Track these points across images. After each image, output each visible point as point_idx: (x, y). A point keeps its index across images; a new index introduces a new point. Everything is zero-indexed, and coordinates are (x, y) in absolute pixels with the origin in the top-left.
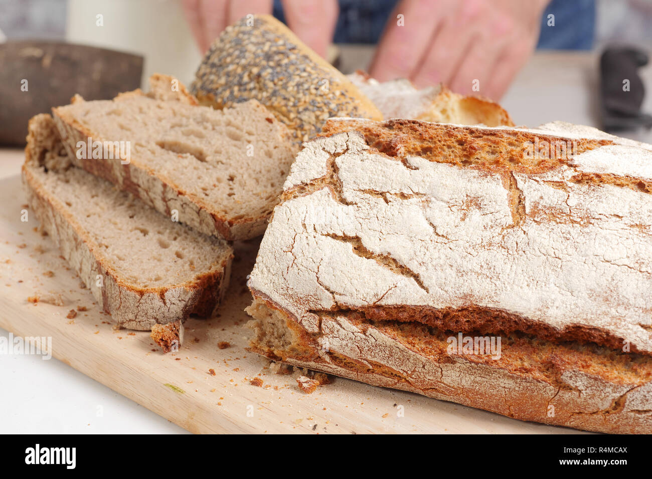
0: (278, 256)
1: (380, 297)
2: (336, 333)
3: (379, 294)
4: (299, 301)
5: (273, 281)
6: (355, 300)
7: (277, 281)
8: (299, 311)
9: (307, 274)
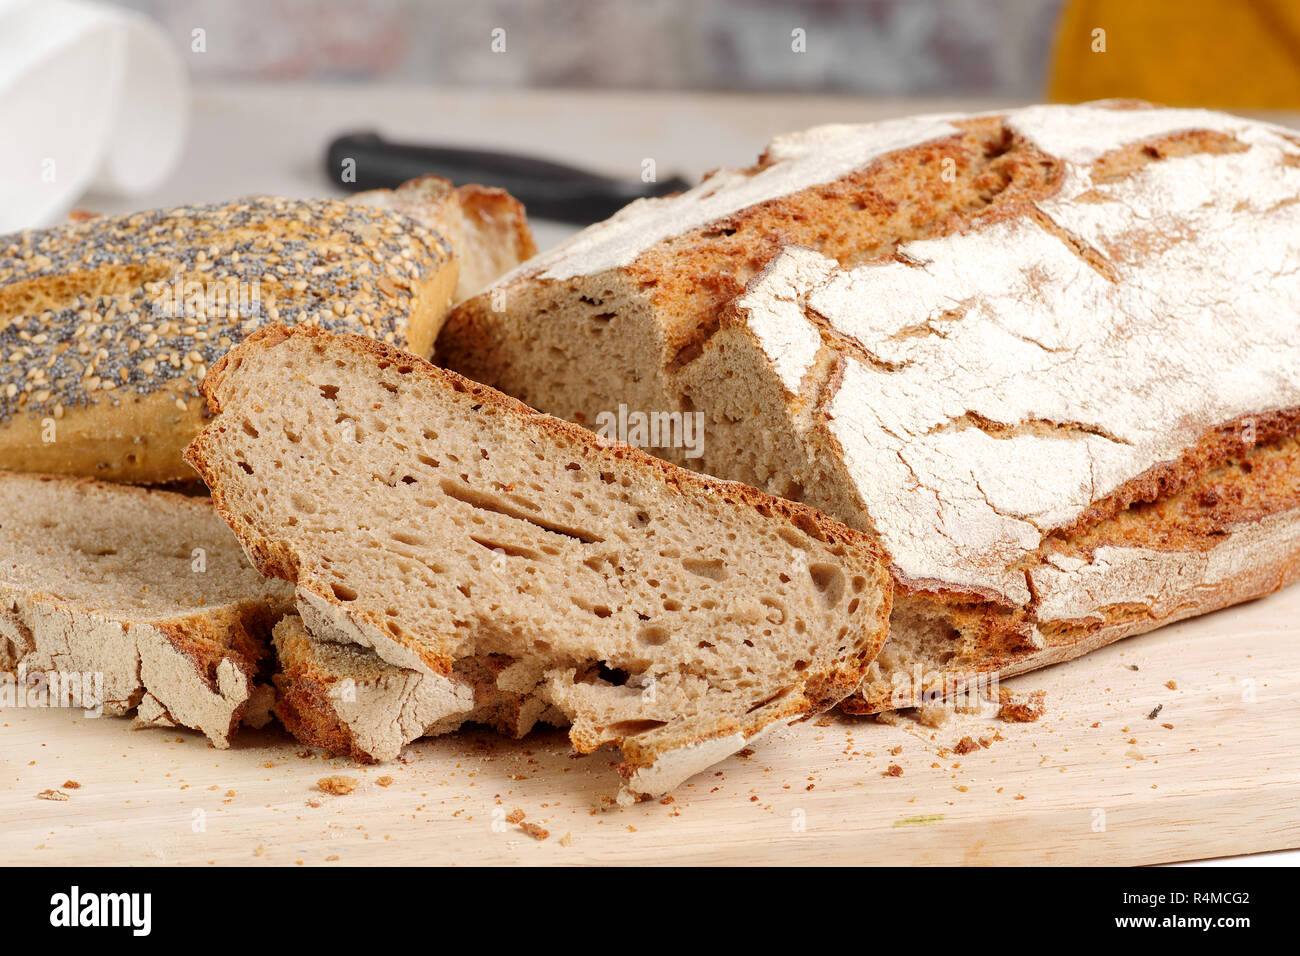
0: (909, 502)
1: (1089, 486)
2: (1054, 585)
3: (1085, 483)
4: (984, 562)
5: (929, 549)
6: (1065, 514)
7: (934, 547)
8: (994, 578)
9: (970, 509)
